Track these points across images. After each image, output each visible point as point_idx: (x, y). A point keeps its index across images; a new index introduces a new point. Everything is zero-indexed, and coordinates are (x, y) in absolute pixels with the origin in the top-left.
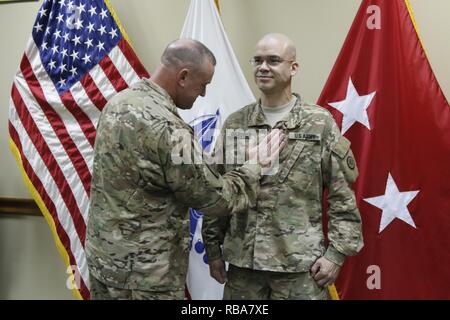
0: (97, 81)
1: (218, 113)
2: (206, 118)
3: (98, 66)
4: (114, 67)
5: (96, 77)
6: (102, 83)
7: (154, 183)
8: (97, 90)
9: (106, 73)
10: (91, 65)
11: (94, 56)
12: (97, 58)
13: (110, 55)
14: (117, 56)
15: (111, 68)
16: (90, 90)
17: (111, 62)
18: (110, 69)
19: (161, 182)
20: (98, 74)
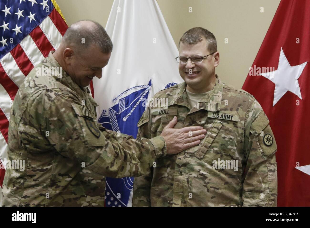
0: (28, 52)
1: (150, 84)
2: (139, 89)
3: (29, 37)
4: (45, 38)
5: (27, 48)
6: (33, 54)
7: (36, 146)
8: (29, 61)
9: (37, 44)
10: (22, 36)
11: (25, 27)
12: (28, 29)
13: (41, 26)
14: (48, 27)
15: (42, 38)
16: (21, 61)
17: (42, 33)
18: (41, 40)
19: (43, 145)
20: (29, 45)
